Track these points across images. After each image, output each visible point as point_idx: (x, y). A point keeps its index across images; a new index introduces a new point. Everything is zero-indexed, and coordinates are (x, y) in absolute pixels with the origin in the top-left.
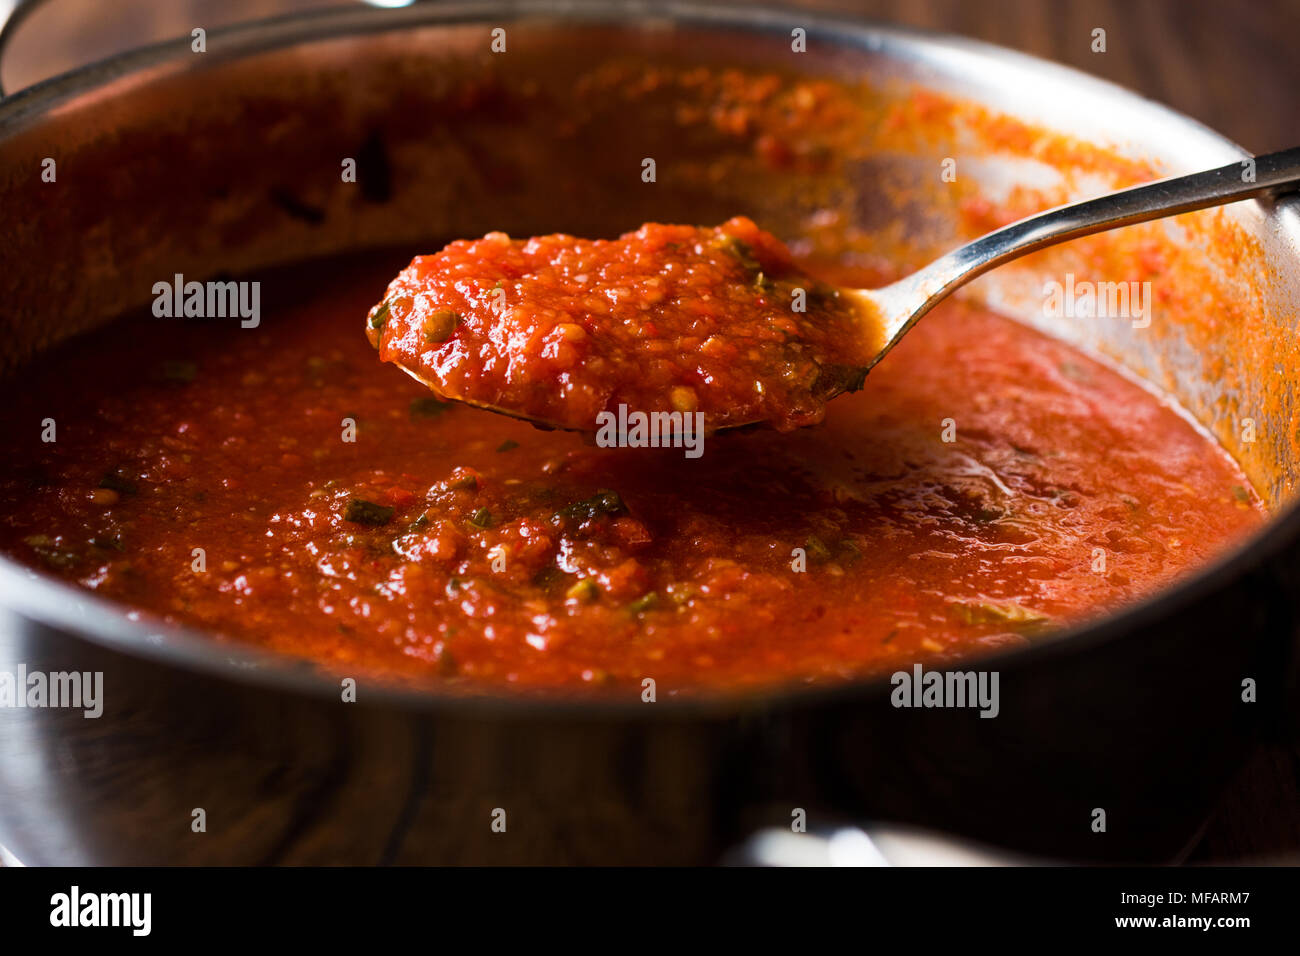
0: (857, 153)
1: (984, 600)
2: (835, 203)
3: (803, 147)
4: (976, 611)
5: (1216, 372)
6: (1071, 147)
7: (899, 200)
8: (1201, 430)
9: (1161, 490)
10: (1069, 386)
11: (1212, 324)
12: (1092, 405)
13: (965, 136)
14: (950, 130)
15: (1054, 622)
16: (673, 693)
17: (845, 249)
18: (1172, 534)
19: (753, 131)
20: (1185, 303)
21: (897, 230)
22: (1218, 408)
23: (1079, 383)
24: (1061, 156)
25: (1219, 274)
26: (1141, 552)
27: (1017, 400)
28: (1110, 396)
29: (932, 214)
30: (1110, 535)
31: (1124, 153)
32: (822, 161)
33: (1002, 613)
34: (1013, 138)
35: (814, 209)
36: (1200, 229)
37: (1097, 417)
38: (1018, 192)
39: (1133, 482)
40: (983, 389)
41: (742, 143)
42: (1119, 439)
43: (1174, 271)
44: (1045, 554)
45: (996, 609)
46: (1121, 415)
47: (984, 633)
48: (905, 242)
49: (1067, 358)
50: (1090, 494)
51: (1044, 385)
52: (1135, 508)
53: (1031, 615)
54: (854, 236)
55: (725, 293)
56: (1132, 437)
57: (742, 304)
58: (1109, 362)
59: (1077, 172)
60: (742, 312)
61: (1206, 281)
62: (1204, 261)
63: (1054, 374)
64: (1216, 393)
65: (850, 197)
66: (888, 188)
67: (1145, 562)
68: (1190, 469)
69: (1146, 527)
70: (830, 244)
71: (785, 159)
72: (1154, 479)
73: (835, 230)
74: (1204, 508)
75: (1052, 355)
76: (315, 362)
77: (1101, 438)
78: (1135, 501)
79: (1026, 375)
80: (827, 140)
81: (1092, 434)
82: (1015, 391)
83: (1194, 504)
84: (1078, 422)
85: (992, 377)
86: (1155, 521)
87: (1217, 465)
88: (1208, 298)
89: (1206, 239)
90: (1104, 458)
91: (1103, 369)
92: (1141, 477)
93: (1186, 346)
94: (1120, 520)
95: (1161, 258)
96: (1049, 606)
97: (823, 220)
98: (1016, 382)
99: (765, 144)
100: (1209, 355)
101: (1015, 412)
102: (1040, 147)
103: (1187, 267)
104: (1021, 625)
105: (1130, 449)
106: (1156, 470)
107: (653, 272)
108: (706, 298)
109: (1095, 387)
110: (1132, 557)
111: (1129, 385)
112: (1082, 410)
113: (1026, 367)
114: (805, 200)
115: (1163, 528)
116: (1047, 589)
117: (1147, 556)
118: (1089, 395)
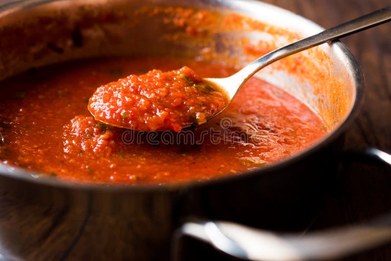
0: (215, 31)
1: (248, 159)
2: (209, 45)
3: (200, 30)
4: (246, 161)
5: (317, 92)
6: (276, 29)
7: (227, 44)
8: (312, 109)
9: (300, 127)
10: (275, 97)
11: (316, 78)
12: (281, 104)
13: (246, 26)
14: (241, 24)
15: (268, 164)
16: (160, 184)
17: (212, 59)
18: (303, 139)
19: (185, 25)
20: (308, 73)
21: (227, 53)
22: (318, 102)
23: (279, 97)
24: (273, 32)
25: (317, 64)
26: (294, 144)
27: (260, 102)
28: (287, 100)
29: (236, 49)
30: (285, 140)
31: (291, 30)
32: (205, 34)
33: (253, 161)
34: (259, 26)
35: (203, 47)
36: (312, 52)
37: (283, 107)
38: (261, 42)
39: (293, 125)
40: (250, 99)
41: (183, 29)
42: (288, 113)
43: (305, 64)
44: (265, 145)
45: (252, 161)
46: (289, 106)
47: (249, 167)
48: (229, 57)
49: (275, 89)
50: (280, 128)
51: (268, 98)
52: (292, 132)
53: (262, 162)
54: (215, 55)
55: (184, 90)
56: (293, 112)
57: (190, 93)
58: (286, 90)
59: (277, 36)
60: (190, 95)
61: (314, 66)
62: (313, 61)
63: (271, 95)
64: (317, 98)
65: (213, 44)
66: (224, 41)
67: (295, 147)
68: (309, 121)
69: (295, 137)
70: (208, 57)
71: (195, 33)
72: (298, 124)
73: (210, 53)
74: (312, 132)
75: (271, 89)
76: (60, 92)
77: (284, 113)
78: (293, 130)
79: (263, 95)
80: (206, 28)
81: (281, 111)
82: (260, 99)
83: (309, 131)
84: (277, 108)
85: (253, 95)
86: (298, 135)
87: (317, 120)
88: (314, 71)
89: (314, 55)
90: (284, 118)
91: (285, 93)
92: (295, 123)
93: (308, 85)
94: (289, 136)
95: (301, 60)
96: (267, 159)
97: (206, 50)
98: (260, 97)
99: (189, 29)
100: (315, 87)
101: (259, 106)
102: (267, 29)
103: (308, 63)
104: (259, 165)
105: (292, 116)
106: (299, 121)
107: (162, 87)
108: (179, 92)
109: (283, 98)
110: (291, 146)
111: (293, 97)
112: (278, 105)
113: (263, 93)
114: (201, 45)
115: (301, 137)
116: (266, 155)
117: (295, 145)
118: (281, 100)
